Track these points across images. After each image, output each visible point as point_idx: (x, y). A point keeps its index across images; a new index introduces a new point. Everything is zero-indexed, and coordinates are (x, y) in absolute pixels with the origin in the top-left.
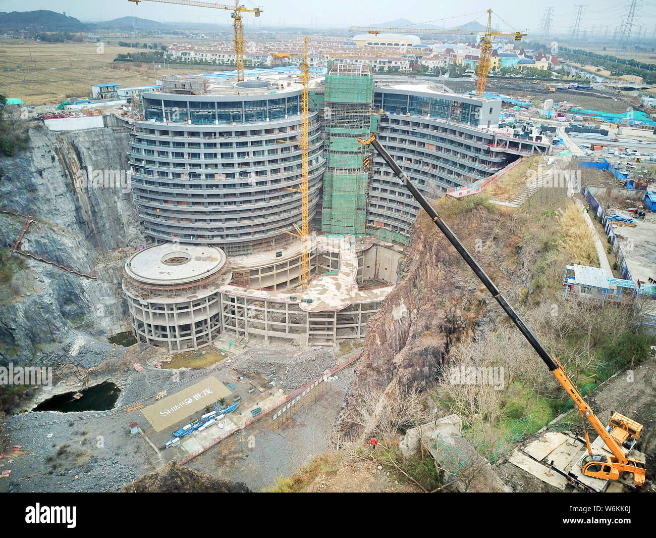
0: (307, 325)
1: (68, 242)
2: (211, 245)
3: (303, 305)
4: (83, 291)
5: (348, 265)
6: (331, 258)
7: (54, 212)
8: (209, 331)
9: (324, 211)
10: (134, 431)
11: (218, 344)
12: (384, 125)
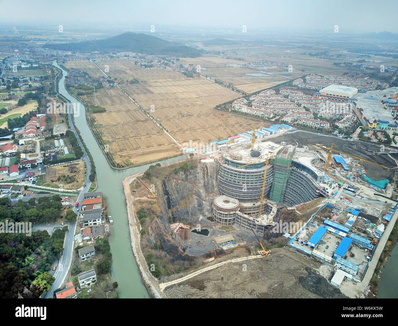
0: (256, 227)
1: (201, 191)
2: (236, 199)
3: (256, 222)
4: (203, 204)
5: (273, 212)
6: (270, 208)
7: (200, 183)
8: (232, 222)
9: (271, 193)
10: (213, 242)
11: (233, 226)
12: (292, 171)
